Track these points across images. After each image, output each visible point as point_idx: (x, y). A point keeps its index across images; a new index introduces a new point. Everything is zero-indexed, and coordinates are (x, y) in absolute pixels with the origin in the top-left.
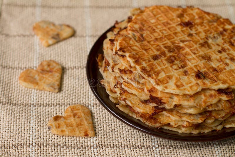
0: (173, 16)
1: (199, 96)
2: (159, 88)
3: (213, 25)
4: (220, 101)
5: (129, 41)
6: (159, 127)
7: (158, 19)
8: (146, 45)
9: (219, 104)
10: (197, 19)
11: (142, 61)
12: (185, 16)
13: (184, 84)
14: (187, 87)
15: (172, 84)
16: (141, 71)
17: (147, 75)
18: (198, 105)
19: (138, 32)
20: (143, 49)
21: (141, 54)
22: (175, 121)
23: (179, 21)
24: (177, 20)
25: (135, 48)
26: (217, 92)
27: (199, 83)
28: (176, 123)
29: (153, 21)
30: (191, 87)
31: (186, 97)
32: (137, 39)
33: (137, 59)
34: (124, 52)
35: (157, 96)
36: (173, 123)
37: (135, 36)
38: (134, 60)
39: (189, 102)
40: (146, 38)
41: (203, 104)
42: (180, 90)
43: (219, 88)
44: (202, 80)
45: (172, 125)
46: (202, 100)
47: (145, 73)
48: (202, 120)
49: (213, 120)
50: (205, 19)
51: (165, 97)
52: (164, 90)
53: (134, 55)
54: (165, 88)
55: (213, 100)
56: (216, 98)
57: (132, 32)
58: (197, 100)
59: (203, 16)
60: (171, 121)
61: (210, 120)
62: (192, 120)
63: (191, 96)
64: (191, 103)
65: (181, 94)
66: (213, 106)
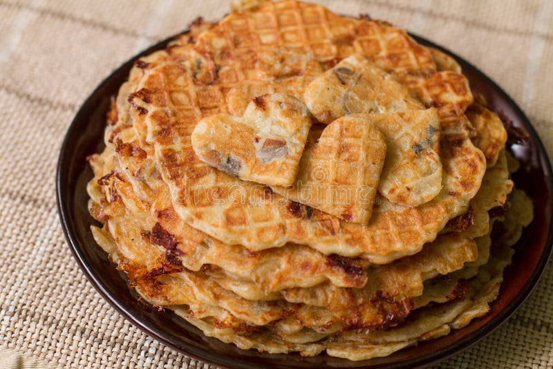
0: (325, 38)
1: (274, 258)
2: (182, 212)
3: (415, 82)
4: (325, 283)
5: (177, 78)
6: (161, 309)
7: (282, 36)
8: (211, 97)
9: (319, 293)
10: (382, 58)
11: (177, 133)
12: (356, 43)
13: (249, 218)
14: (253, 228)
15: (218, 211)
16: (161, 160)
17: (168, 174)
18: (261, 280)
19: (212, 59)
20: (198, 104)
21: (185, 117)
22: (202, 304)
23: (331, 55)
24: (329, 50)
25: (181, 97)
26: (326, 261)
27: (288, 226)
28: (203, 310)
29: (267, 38)
30: (262, 231)
31: (241, 252)
32: (199, 76)
33: (166, 127)
34: (147, 100)
35: (172, 232)
36: (197, 306)
37: (199, 67)
38: (157, 128)
39: (241, 267)
40: (222, 79)
41: (274, 281)
42: (230, 231)
43: (334, 252)
44: (299, 219)
45: (191, 311)
46: (278, 270)
47: (166, 166)
48: (265, 320)
49: (297, 328)
50: (401, 63)
51: (191, 239)
52: (192, 220)
53: (166, 114)
54: (194, 217)
55: (306, 277)
56: (316, 275)
57: (199, 56)
58: (264, 267)
59: (404, 53)
60: (192, 300)
61: (290, 324)
62: (241, 313)
63: (254, 254)
64: (245, 271)
65: (228, 242)
66: (301, 292)
